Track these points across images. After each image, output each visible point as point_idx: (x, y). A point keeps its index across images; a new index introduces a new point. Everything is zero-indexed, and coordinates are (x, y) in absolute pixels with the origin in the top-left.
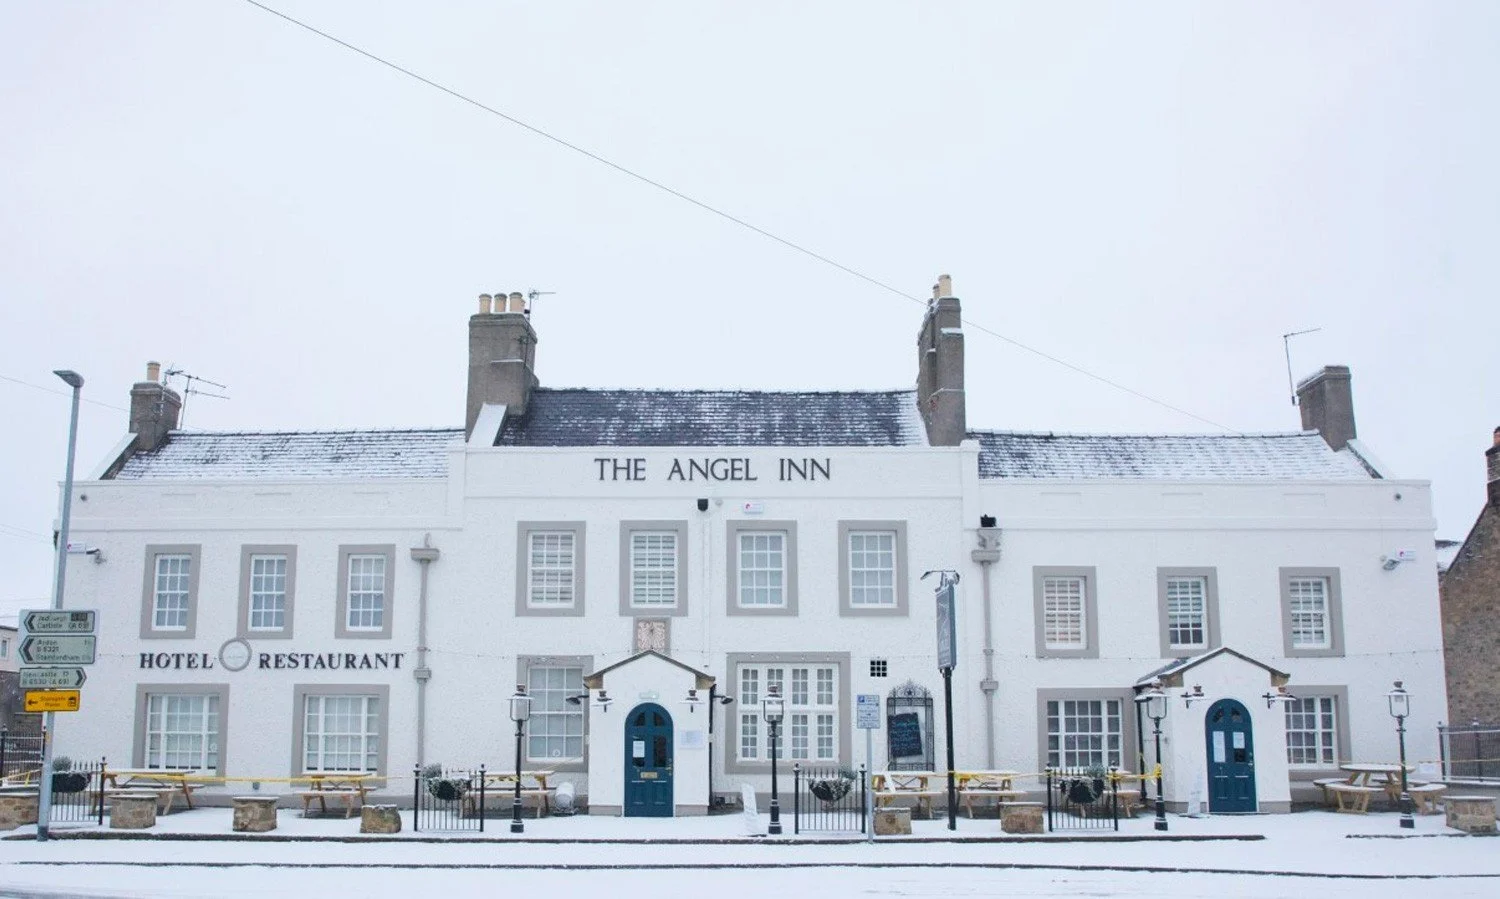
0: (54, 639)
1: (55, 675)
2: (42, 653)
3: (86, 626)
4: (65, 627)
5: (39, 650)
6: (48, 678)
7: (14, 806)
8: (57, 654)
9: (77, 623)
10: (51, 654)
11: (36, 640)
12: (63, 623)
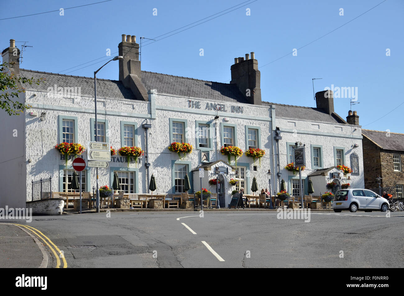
0: (98, 152)
1: (99, 163)
2: (95, 156)
3: (107, 148)
4: (101, 148)
5: (94, 155)
6: (97, 164)
7: (85, 203)
8: (100, 157)
9: (104, 147)
10: (98, 157)
11: (93, 152)
12: (100, 147)
